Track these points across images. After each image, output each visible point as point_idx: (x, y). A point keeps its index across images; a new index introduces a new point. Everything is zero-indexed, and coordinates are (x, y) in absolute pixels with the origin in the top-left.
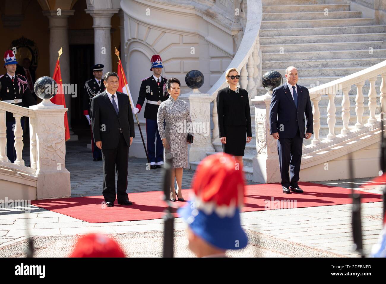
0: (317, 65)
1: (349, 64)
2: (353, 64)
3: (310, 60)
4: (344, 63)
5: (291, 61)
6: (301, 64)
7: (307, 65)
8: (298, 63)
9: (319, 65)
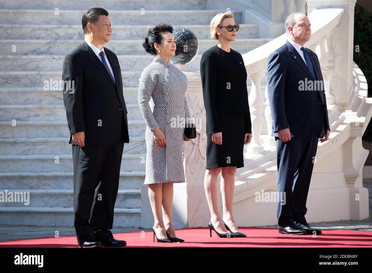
0: (71, 34)
1: (124, 34)
2: (131, 34)
3: (60, 26)
4: (116, 33)
5: (27, 26)
6: (42, 31)
7: (54, 34)
8: (39, 29)
9: (75, 34)
